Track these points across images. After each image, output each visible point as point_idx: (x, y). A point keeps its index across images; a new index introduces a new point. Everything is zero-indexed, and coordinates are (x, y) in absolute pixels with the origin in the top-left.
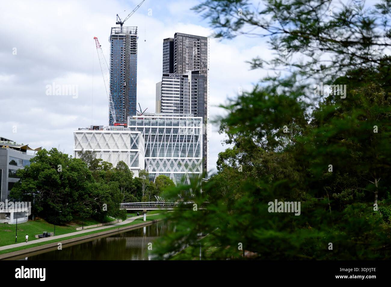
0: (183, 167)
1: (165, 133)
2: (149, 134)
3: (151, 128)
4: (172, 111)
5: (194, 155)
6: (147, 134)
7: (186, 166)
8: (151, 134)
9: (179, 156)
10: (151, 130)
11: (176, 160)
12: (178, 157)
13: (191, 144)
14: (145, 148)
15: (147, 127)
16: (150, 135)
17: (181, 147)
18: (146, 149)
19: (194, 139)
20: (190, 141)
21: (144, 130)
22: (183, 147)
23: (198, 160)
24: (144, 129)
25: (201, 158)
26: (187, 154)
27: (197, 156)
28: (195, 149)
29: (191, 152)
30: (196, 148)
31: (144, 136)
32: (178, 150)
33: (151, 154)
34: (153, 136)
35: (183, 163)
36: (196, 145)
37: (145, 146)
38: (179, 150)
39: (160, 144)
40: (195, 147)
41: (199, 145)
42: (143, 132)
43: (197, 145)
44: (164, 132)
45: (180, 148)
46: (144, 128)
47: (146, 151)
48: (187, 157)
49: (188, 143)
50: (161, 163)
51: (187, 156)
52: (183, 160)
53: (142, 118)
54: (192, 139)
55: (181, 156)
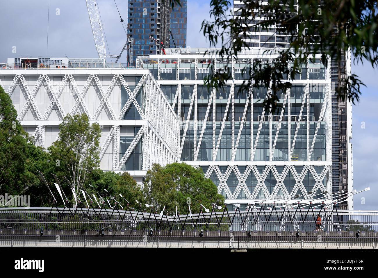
0: (280, 187)
1: (233, 97)
2: (192, 101)
3: (196, 86)
4: (258, 41)
5: (310, 154)
6: (186, 101)
7: (290, 182)
8: (196, 100)
9: (271, 159)
10: (195, 90)
11: (261, 168)
12: (268, 160)
13: (301, 126)
14: (181, 138)
15: (186, 82)
16: (194, 105)
17: (274, 133)
18: (183, 141)
19: (308, 113)
20: (298, 118)
21: (179, 91)
22: (281, 133)
23: (319, 169)
24: (179, 88)
25: (327, 161)
26: (291, 153)
27: (317, 157)
28: (311, 140)
29: (301, 146)
30: (316, 134)
31: (179, 107)
32: (268, 142)
33: (196, 153)
34: (201, 106)
35: (280, 178)
36: (313, 127)
37: (182, 134)
38: (271, 142)
39: (218, 128)
40: (312, 133)
41: (322, 128)
42: (176, 97)
43: (318, 127)
44: (230, 97)
45: (273, 138)
46: (179, 86)
47: (183, 144)
48: (290, 159)
49: (294, 123)
50: (223, 177)
51: (290, 156)
52: (280, 168)
53: (174, 61)
54: (305, 112)
55: (276, 159)
